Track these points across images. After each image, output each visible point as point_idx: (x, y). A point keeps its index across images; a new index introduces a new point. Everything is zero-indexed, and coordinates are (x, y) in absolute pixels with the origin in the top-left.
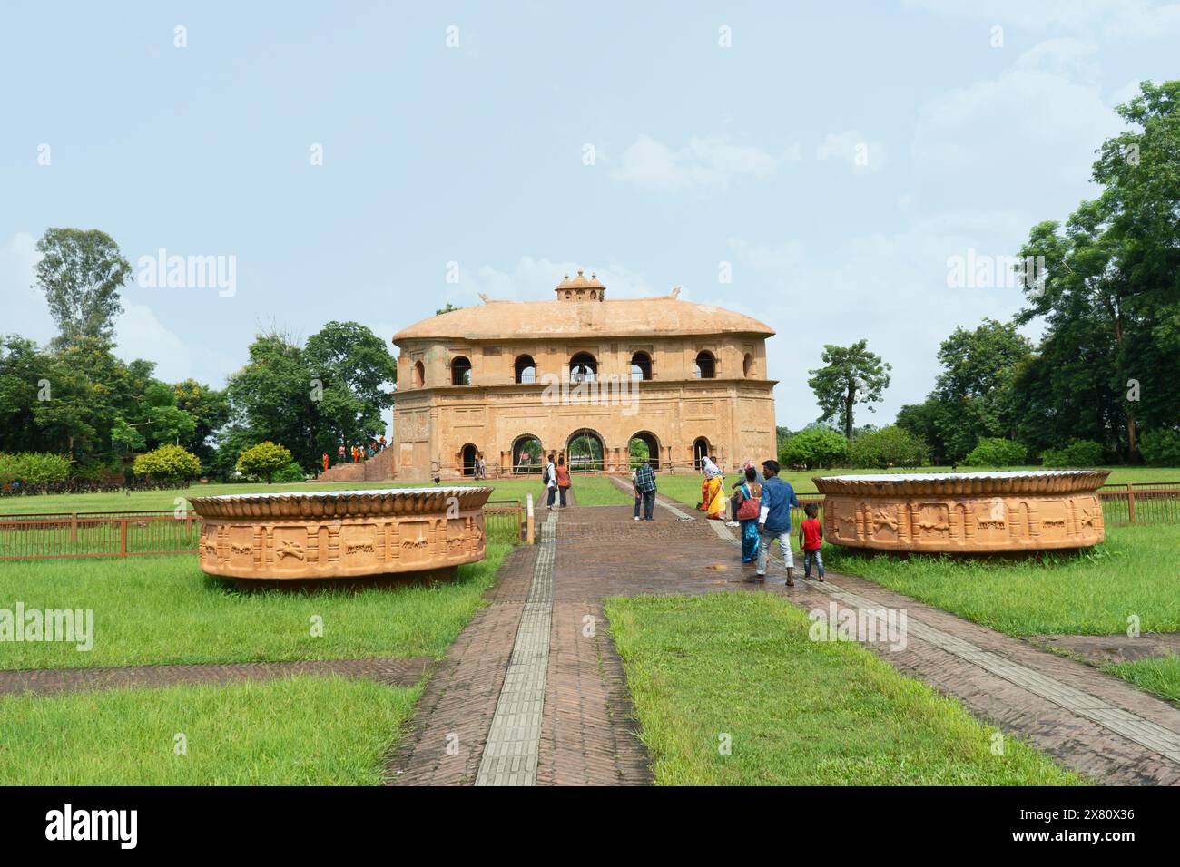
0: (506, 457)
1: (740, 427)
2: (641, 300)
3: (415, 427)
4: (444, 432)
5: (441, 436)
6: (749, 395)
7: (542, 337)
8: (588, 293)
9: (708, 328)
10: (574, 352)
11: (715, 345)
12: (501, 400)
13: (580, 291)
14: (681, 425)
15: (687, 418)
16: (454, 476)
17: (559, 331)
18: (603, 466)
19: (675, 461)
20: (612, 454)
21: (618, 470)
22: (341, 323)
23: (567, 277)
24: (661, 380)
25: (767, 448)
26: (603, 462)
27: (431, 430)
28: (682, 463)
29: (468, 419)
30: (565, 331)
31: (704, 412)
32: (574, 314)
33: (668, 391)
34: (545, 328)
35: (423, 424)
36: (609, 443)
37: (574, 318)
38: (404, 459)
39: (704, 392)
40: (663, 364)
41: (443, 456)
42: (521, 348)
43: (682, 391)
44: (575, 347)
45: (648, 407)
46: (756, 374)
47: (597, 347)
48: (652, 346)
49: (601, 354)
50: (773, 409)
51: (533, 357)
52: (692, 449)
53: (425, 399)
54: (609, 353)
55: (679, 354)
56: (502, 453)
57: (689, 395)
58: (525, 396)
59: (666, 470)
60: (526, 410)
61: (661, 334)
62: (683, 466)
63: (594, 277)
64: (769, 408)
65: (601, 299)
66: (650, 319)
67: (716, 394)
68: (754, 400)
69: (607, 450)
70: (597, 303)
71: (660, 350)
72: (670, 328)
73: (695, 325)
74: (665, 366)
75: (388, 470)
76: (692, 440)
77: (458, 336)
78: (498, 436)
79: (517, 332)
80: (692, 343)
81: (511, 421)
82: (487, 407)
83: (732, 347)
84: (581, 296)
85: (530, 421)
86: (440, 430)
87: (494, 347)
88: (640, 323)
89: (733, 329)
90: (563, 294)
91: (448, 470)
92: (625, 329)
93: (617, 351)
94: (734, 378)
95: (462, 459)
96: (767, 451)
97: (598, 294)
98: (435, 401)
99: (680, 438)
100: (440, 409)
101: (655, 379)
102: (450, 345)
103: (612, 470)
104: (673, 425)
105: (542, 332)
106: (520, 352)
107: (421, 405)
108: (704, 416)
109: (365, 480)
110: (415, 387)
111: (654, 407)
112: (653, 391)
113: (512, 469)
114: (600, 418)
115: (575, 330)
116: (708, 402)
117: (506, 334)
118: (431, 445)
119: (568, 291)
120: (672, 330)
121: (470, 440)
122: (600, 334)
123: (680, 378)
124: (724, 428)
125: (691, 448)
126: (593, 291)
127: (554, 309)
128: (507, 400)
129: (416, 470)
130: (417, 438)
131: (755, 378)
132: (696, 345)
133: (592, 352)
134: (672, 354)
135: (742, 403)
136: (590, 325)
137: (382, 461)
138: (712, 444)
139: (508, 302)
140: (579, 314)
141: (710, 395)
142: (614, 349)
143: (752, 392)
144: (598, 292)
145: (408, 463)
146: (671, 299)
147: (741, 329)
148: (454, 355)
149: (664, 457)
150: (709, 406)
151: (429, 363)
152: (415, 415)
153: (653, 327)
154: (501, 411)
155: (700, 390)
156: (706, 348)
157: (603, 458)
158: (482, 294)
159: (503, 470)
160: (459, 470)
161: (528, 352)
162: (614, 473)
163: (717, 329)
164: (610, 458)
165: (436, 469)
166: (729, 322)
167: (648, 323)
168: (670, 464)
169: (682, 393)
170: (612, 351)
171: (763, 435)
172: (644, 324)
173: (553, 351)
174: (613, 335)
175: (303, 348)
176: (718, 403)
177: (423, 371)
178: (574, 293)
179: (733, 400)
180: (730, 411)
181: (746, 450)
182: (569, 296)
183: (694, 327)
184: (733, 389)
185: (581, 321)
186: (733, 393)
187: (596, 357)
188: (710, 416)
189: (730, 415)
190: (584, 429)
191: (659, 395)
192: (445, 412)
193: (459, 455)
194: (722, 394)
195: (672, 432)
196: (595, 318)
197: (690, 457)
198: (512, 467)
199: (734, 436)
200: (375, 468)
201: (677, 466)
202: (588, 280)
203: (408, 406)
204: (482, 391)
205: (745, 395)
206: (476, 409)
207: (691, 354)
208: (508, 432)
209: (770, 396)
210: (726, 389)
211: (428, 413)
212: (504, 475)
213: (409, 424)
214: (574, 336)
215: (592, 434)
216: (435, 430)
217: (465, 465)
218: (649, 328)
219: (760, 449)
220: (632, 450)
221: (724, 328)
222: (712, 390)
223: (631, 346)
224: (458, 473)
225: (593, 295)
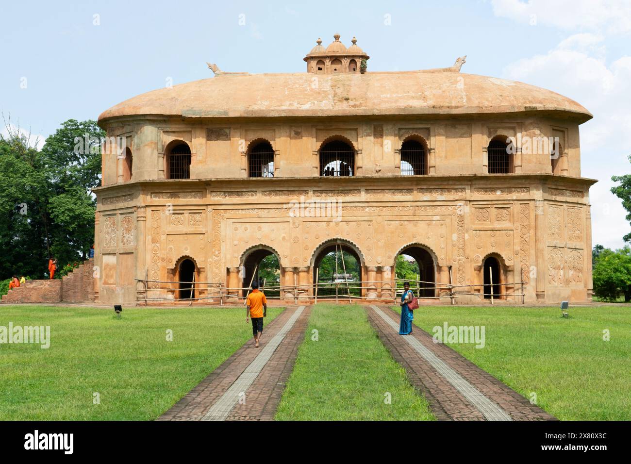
0: (233, 276)
1: (547, 240)
2: (415, 72)
3: (120, 233)
4: (154, 241)
5: (150, 246)
6: (558, 198)
7: (283, 115)
8: (346, 62)
9: (505, 105)
10: (326, 136)
11: (514, 128)
12: (228, 200)
13: (336, 59)
14: (467, 236)
15: (474, 227)
16: (165, 299)
17: (306, 107)
18: (361, 290)
19: (457, 286)
20: (373, 274)
21: (380, 296)
22: (79, 122)
23: (319, 43)
24: (440, 175)
25: (580, 270)
26: (360, 285)
27: (137, 239)
28: (466, 288)
29: (186, 223)
30: (314, 108)
31: (498, 219)
32: (327, 88)
33: (449, 190)
34: (288, 103)
35: (128, 230)
36: (370, 259)
37: (325, 92)
38: (107, 276)
39: (499, 193)
40: (443, 154)
41: (152, 273)
42: (254, 130)
43: (468, 191)
44: (327, 130)
45: (422, 212)
46: (566, 170)
47: (356, 130)
48: (428, 129)
49: (359, 139)
50: (588, 218)
51: (272, 143)
52: (480, 271)
53: (131, 196)
54: (372, 138)
55: (465, 141)
56: (228, 270)
57: (477, 195)
58: (259, 195)
59: (445, 298)
60: (260, 212)
61: (441, 112)
62: (468, 293)
63: (354, 42)
64: (583, 215)
65: (363, 71)
66: (426, 93)
67: (514, 195)
68: (565, 205)
69: (366, 268)
70: (358, 75)
71: (439, 135)
72: (453, 104)
73: (487, 100)
74: (446, 157)
75: (89, 289)
76: (480, 257)
77: (174, 113)
78: (223, 248)
79: (250, 109)
80: (483, 125)
81: (241, 227)
82: (210, 208)
83: (537, 132)
84: (337, 66)
85: (266, 228)
86: (149, 238)
87: (221, 129)
88: (413, 98)
89: (540, 107)
90: (314, 63)
91: (158, 292)
92: (394, 105)
93: (381, 136)
94: (538, 173)
95: (177, 278)
96: (580, 275)
97: (359, 64)
98: (143, 199)
99: (464, 254)
100: (149, 210)
101: (432, 173)
102: (164, 126)
103: (372, 296)
104: (455, 237)
105: (284, 108)
106: (254, 136)
107: (126, 205)
108: (497, 225)
109: (61, 301)
110: (121, 181)
111: (430, 211)
112: (429, 190)
113: (241, 292)
114: (358, 225)
115: (327, 107)
116: (503, 206)
117: (236, 110)
118: (136, 258)
119: (320, 60)
120: (457, 107)
121: (187, 253)
122: (360, 111)
123: (467, 173)
124: (524, 241)
125: (479, 269)
126: (353, 59)
127: (301, 81)
128: (236, 199)
129: (119, 290)
130: (121, 248)
131: (565, 174)
132: (489, 128)
133: (349, 136)
134: (455, 140)
135: (550, 209)
136: (347, 99)
137: (82, 278)
138: (507, 263)
139: (244, 74)
140: (332, 86)
141: (507, 196)
142: (379, 133)
143: (562, 194)
144: (359, 61)
145: (111, 281)
146: (455, 71)
147: (551, 106)
148: (169, 139)
149: (441, 280)
150: (505, 211)
151: (138, 149)
152: (119, 218)
153: (431, 102)
154: (228, 214)
155: (493, 190)
156: (501, 132)
157: (361, 280)
158: (212, 64)
159: (229, 293)
160: (173, 292)
161: (265, 135)
162: (375, 301)
163: (518, 105)
164: (371, 279)
165: (142, 289)
166: (534, 98)
167: (425, 98)
168: (450, 289)
169: (468, 194)
170: (375, 136)
171: (575, 252)
172: (419, 99)
173: (298, 135)
174: (376, 113)
175: (39, 150)
176: (516, 208)
177: (131, 161)
178: (328, 62)
179: (537, 203)
180: (532, 217)
181: (553, 272)
182: (321, 66)
183: (486, 104)
184: (538, 189)
185: (335, 95)
186: (537, 194)
187: (355, 144)
188: (506, 225)
189: (533, 223)
190: (336, 240)
191: (438, 196)
192: (156, 214)
193: (173, 272)
194: (523, 195)
195: (454, 246)
196: (354, 92)
197: (478, 281)
198: (241, 289)
199: (538, 253)
200: (75, 287)
201: (460, 293)
202: (346, 47)
203: (111, 207)
204: (205, 186)
205: (554, 198)
206: (196, 210)
207: (481, 140)
208: (236, 242)
209: (584, 200)
210: (528, 189)
211: (135, 215)
212: (230, 300)
213: (113, 230)
214: (326, 114)
215: (349, 249)
216: (141, 238)
217: (182, 286)
218: (425, 104)
219: (571, 272)
220: (398, 268)
221: (527, 105)
222: (509, 190)
223: (400, 129)
224: (170, 296)
225: (353, 66)
